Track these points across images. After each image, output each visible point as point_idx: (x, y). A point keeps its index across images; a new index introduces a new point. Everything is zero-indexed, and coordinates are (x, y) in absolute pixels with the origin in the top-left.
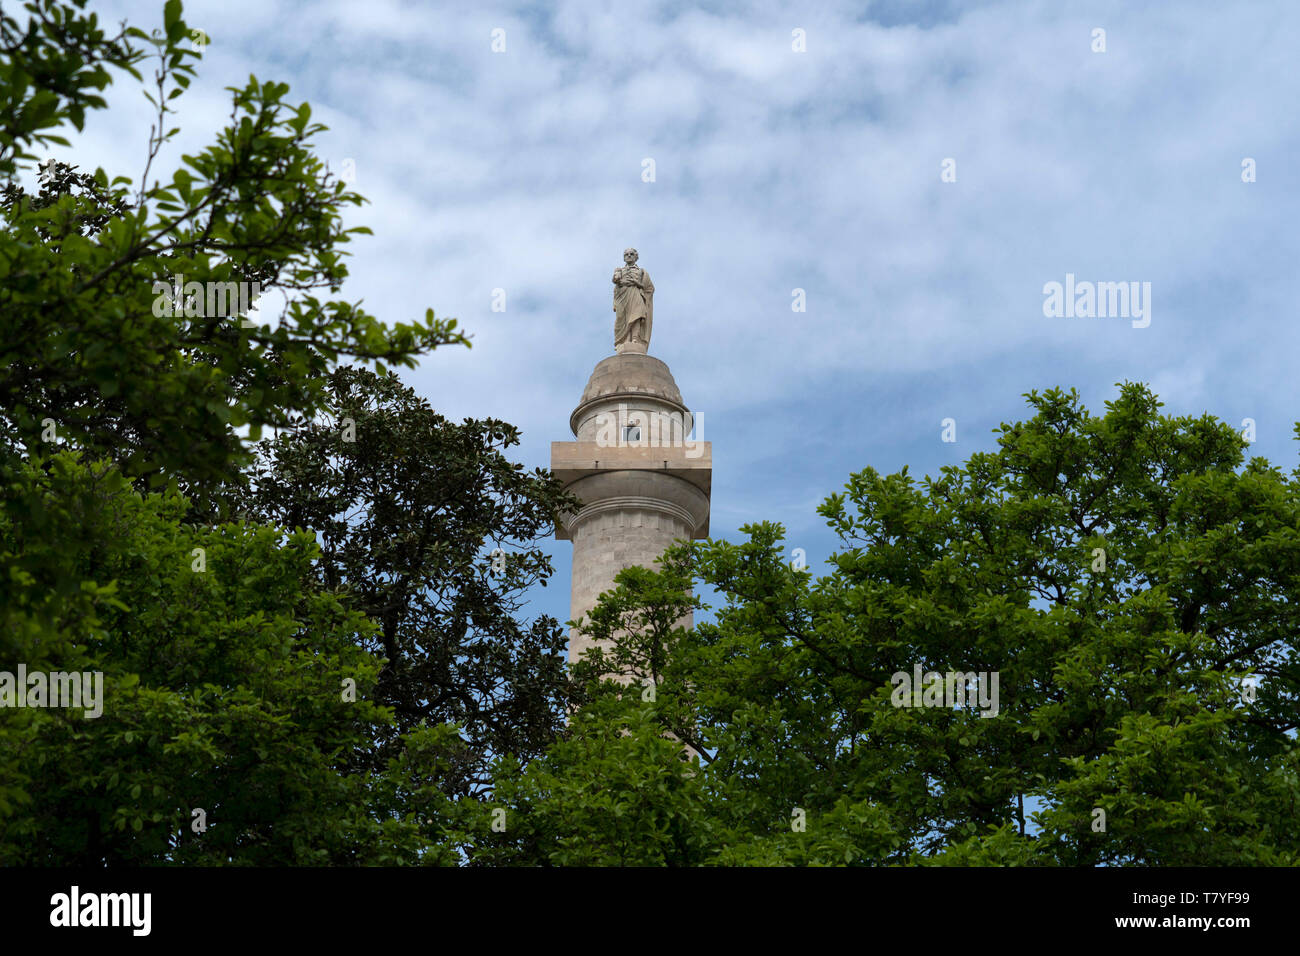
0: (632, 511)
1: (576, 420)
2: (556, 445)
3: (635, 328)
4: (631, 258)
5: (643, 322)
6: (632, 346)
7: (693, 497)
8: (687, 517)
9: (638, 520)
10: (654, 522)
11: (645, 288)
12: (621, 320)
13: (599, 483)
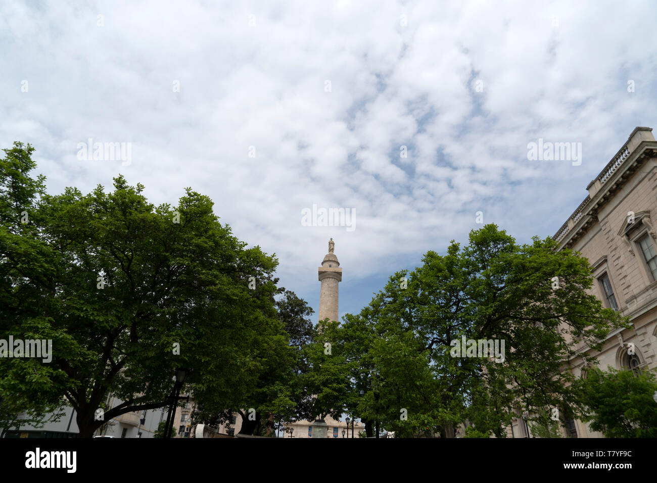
0: (330, 278)
1: (322, 263)
2: (319, 268)
3: (331, 250)
4: (331, 239)
5: (333, 249)
6: (331, 252)
7: (339, 276)
8: (338, 279)
9: (331, 279)
10: (333, 279)
11: (333, 244)
12: (330, 249)
13: (326, 274)
